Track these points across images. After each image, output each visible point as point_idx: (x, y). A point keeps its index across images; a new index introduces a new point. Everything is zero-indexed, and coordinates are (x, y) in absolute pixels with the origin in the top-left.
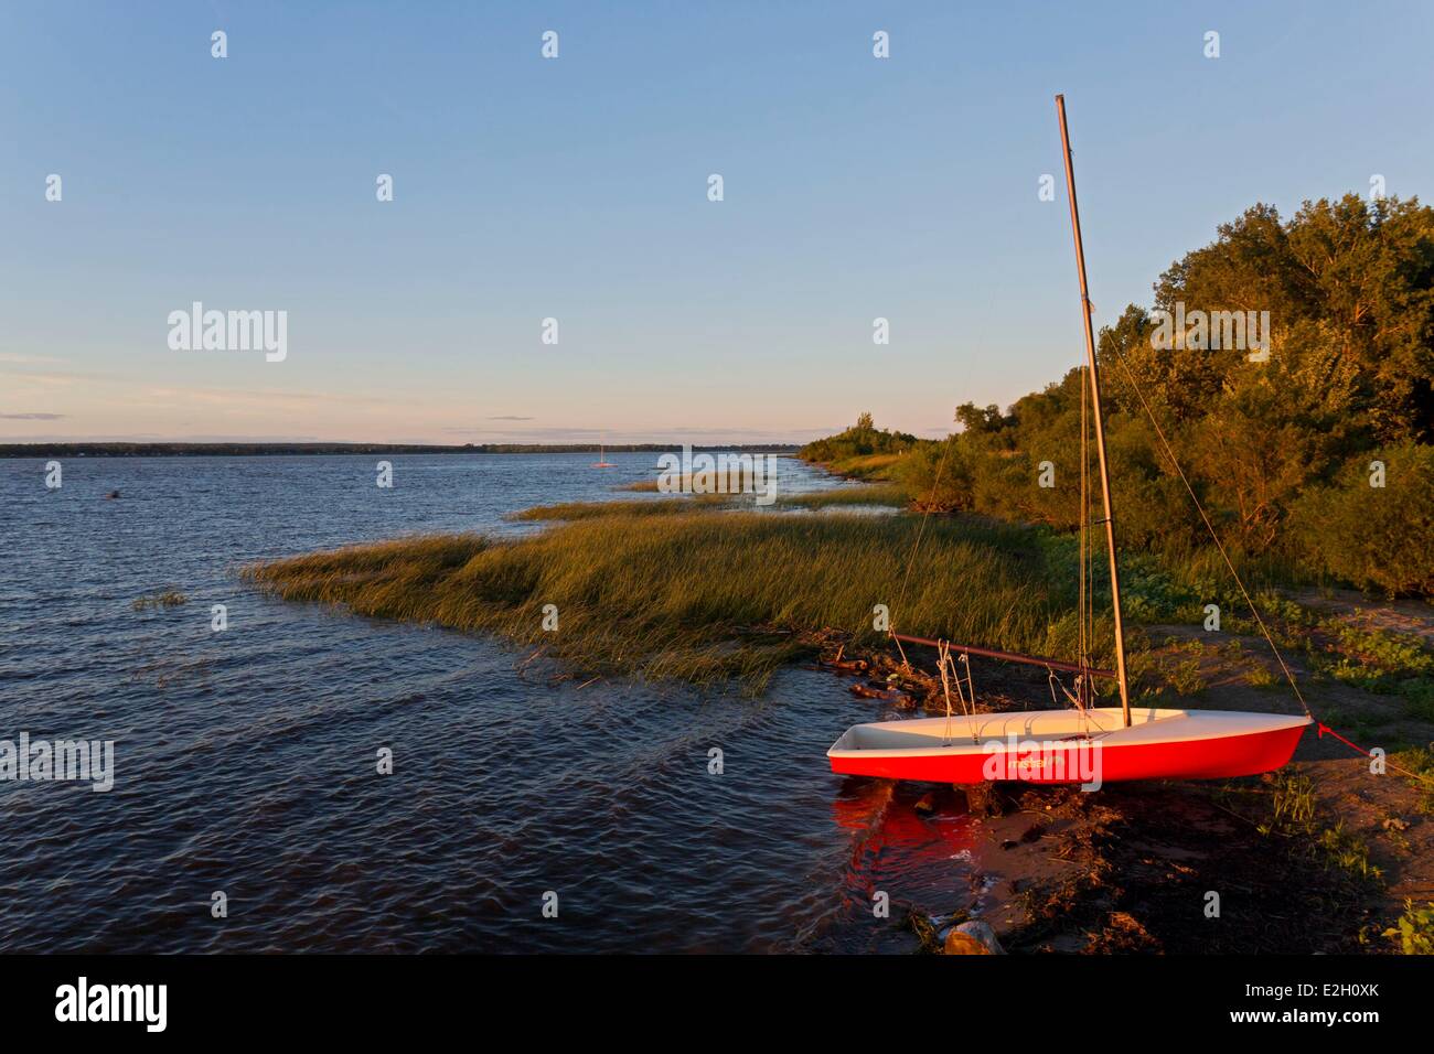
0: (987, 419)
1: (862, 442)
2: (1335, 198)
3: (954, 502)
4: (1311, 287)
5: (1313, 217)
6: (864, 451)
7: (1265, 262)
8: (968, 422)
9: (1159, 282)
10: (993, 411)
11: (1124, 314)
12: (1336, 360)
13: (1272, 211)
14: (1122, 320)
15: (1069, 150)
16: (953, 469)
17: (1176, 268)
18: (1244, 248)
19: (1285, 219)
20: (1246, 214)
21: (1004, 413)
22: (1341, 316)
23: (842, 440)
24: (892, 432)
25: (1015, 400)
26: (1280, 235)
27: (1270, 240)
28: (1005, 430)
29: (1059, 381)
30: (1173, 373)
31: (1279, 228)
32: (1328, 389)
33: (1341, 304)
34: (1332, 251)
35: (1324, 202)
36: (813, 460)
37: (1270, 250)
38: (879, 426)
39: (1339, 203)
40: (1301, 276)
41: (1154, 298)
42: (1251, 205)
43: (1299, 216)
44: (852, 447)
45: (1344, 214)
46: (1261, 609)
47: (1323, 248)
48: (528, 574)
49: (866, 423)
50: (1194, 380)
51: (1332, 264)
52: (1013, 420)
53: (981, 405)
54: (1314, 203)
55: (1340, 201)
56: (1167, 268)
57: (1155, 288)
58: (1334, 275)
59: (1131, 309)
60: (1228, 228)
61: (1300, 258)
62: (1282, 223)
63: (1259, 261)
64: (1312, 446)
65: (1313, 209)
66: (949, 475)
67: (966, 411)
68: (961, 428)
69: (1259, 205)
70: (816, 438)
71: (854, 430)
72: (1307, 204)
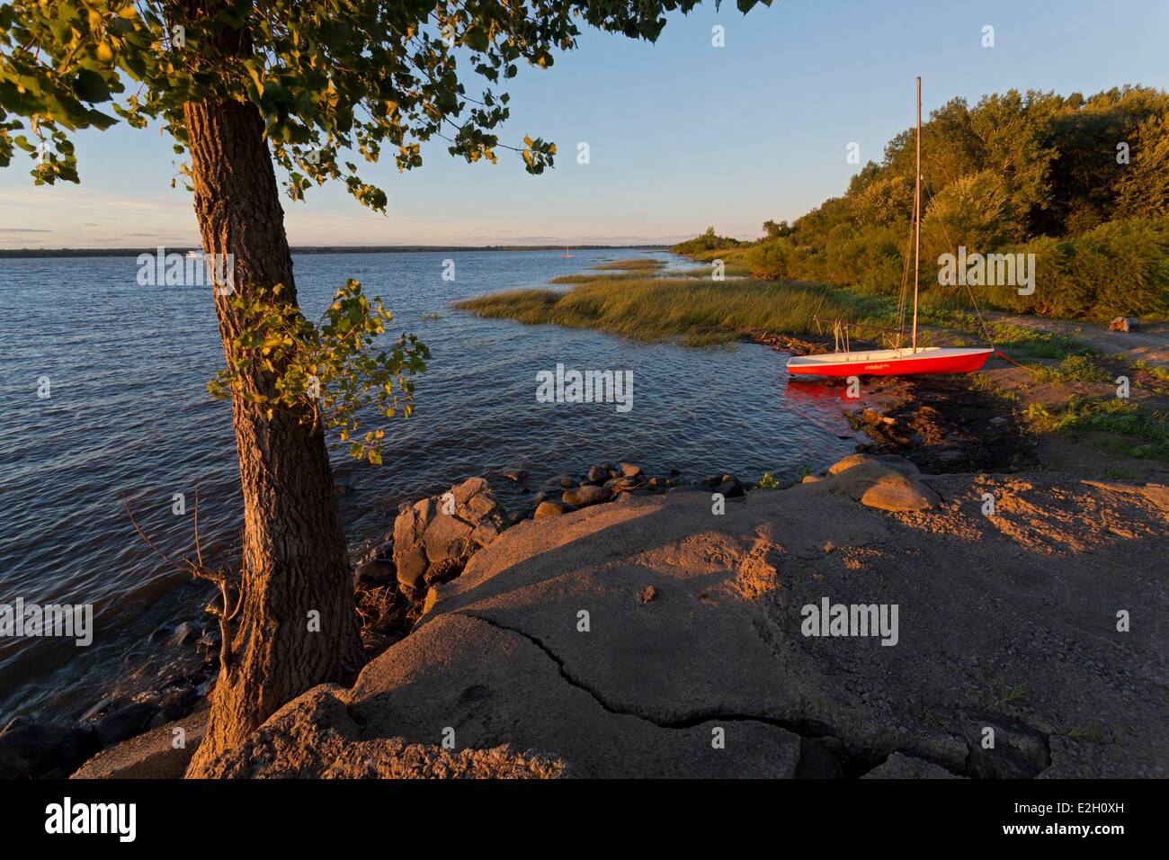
0: (780, 229)
1: (708, 243)
2: (1003, 93)
3: (777, 273)
4: (979, 149)
5: (988, 105)
6: (710, 248)
7: (955, 134)
8: (770, 230)
9: (888, 146)
10: (784, 225)
11: (866, 166)
12: (993, 193)
13: (964, 101)
14: (864, 170)
15: (920, 103)
16: (777, 256)
17: (899, 138)
18: (944, 125)
19: (972, 105)
20: (948, 104)
21: (790, 225)
22: (996, 165)
23: (697, 242)
24: (724, 237)
25: (797, 218)
26: (967, 118)
27: (960, 119)
28: (792, 235)
29: (819, 208)
30: (890, 201)
31: (966, 112)
32: (986, 210)
33: (997, 159)
34: (996, 126)
35: (995, 96)
36: (681, 253)
37: (959, 125)
38: (717, 234)
39: (1005, 96)
40: (975, 141)
41: (884, 155)
42: (951, 98)
43: (980, 105)
44: (703, 246)
45: (1007, 103)
46: (955, 318)
47: (991, 124)
48: (592, 306)
49: (711, 231)
50: (903, 205)
51: (995, 135)
52: (795, 229)
53: (777, 222)
54: (990, 96)
55: (1006, 94)
56: (893, 137)
57: (885, 150)
58: (995, 140)
59: (870, 163)
60: (936, 112)
61: (976, 131)
62: (968, 109)
63: (952, 133)
64: (984, 240)
65: (989, 101)
66: (775, 259)
67: (769, 225)
68: (765, 234)
69: (957, 98)
70: (684, 241)
71: (704, 236)
72: (985, 97)
